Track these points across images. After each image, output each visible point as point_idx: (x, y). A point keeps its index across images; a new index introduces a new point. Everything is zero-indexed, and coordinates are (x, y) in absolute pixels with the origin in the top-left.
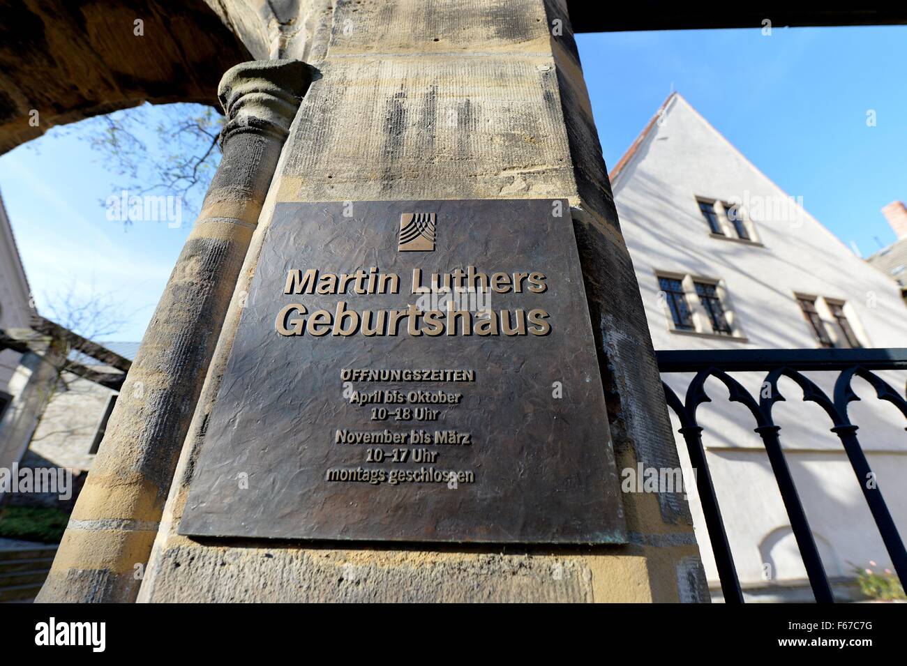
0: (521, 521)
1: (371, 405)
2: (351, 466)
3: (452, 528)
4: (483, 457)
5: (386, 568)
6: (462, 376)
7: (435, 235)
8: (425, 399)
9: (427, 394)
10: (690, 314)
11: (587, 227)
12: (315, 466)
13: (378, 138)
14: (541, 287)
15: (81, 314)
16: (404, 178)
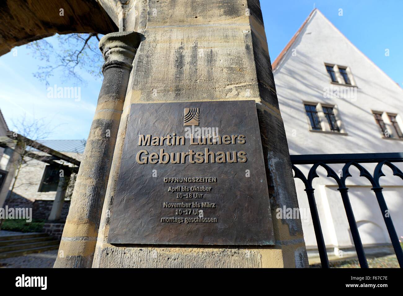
0: (235, 237)
1: (176, 192)
2: (170, 216)
3: (209, 240)
4: (220, 212)
5: (185, 254)
6: (212, 180)
7: (199, 118)
8: (197, 190)
9: (198, 188)
10: (319, 122)
11: (263, 113)
12: (156, 217)
13: (172, 70)
14: (243, 141)
15: (30, 129)
16: (185, 90)
